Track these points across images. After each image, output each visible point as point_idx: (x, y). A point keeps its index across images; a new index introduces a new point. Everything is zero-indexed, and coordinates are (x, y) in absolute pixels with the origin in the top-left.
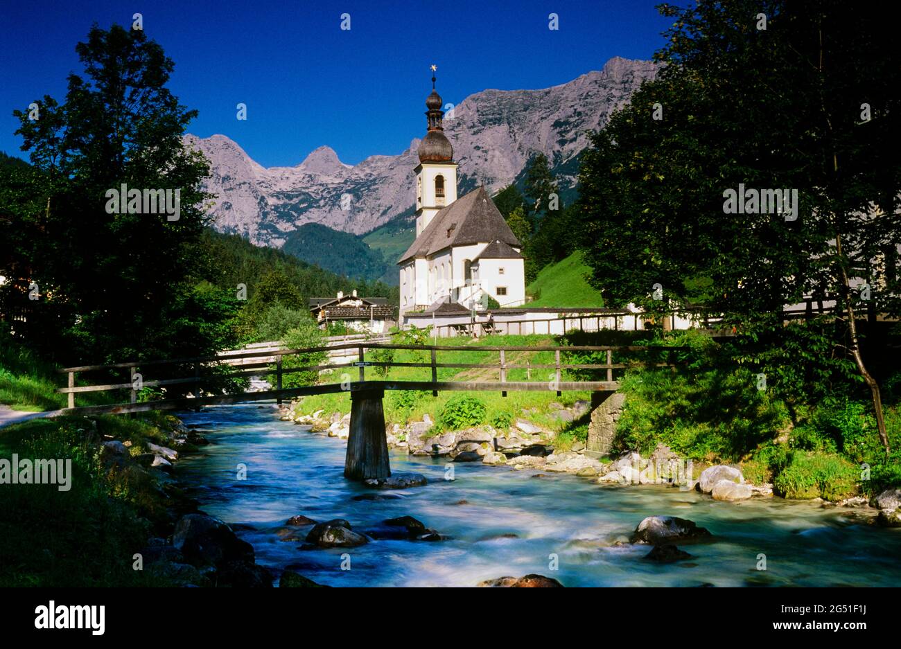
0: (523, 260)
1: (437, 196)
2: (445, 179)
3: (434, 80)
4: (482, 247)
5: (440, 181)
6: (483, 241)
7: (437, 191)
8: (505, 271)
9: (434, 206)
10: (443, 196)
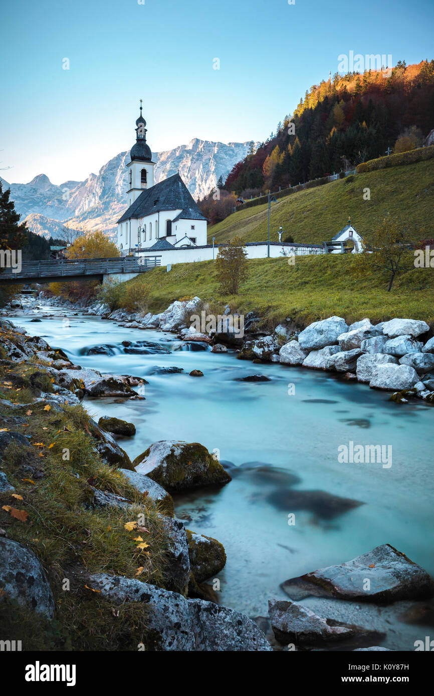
0: (206, 221)
1: (142, 182)
2: (147, 171)
3: (141, 108)
4: (178, 212)
5: (144, 173)
6: (179, 209)
7: (142, 179)
8: (195, 228)
9: (140, 188)
10: (146, 182)
